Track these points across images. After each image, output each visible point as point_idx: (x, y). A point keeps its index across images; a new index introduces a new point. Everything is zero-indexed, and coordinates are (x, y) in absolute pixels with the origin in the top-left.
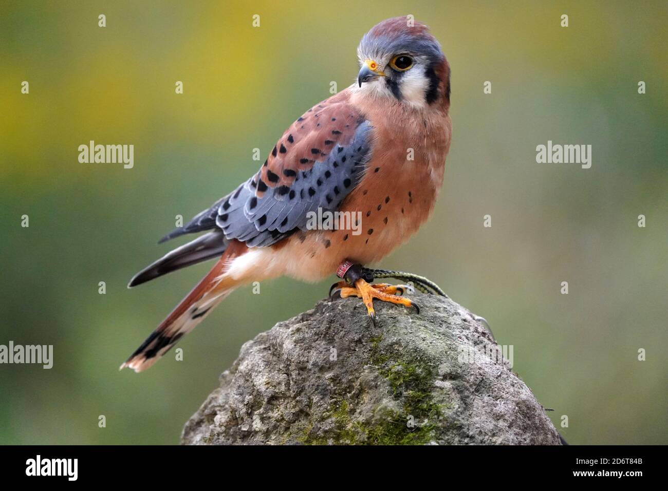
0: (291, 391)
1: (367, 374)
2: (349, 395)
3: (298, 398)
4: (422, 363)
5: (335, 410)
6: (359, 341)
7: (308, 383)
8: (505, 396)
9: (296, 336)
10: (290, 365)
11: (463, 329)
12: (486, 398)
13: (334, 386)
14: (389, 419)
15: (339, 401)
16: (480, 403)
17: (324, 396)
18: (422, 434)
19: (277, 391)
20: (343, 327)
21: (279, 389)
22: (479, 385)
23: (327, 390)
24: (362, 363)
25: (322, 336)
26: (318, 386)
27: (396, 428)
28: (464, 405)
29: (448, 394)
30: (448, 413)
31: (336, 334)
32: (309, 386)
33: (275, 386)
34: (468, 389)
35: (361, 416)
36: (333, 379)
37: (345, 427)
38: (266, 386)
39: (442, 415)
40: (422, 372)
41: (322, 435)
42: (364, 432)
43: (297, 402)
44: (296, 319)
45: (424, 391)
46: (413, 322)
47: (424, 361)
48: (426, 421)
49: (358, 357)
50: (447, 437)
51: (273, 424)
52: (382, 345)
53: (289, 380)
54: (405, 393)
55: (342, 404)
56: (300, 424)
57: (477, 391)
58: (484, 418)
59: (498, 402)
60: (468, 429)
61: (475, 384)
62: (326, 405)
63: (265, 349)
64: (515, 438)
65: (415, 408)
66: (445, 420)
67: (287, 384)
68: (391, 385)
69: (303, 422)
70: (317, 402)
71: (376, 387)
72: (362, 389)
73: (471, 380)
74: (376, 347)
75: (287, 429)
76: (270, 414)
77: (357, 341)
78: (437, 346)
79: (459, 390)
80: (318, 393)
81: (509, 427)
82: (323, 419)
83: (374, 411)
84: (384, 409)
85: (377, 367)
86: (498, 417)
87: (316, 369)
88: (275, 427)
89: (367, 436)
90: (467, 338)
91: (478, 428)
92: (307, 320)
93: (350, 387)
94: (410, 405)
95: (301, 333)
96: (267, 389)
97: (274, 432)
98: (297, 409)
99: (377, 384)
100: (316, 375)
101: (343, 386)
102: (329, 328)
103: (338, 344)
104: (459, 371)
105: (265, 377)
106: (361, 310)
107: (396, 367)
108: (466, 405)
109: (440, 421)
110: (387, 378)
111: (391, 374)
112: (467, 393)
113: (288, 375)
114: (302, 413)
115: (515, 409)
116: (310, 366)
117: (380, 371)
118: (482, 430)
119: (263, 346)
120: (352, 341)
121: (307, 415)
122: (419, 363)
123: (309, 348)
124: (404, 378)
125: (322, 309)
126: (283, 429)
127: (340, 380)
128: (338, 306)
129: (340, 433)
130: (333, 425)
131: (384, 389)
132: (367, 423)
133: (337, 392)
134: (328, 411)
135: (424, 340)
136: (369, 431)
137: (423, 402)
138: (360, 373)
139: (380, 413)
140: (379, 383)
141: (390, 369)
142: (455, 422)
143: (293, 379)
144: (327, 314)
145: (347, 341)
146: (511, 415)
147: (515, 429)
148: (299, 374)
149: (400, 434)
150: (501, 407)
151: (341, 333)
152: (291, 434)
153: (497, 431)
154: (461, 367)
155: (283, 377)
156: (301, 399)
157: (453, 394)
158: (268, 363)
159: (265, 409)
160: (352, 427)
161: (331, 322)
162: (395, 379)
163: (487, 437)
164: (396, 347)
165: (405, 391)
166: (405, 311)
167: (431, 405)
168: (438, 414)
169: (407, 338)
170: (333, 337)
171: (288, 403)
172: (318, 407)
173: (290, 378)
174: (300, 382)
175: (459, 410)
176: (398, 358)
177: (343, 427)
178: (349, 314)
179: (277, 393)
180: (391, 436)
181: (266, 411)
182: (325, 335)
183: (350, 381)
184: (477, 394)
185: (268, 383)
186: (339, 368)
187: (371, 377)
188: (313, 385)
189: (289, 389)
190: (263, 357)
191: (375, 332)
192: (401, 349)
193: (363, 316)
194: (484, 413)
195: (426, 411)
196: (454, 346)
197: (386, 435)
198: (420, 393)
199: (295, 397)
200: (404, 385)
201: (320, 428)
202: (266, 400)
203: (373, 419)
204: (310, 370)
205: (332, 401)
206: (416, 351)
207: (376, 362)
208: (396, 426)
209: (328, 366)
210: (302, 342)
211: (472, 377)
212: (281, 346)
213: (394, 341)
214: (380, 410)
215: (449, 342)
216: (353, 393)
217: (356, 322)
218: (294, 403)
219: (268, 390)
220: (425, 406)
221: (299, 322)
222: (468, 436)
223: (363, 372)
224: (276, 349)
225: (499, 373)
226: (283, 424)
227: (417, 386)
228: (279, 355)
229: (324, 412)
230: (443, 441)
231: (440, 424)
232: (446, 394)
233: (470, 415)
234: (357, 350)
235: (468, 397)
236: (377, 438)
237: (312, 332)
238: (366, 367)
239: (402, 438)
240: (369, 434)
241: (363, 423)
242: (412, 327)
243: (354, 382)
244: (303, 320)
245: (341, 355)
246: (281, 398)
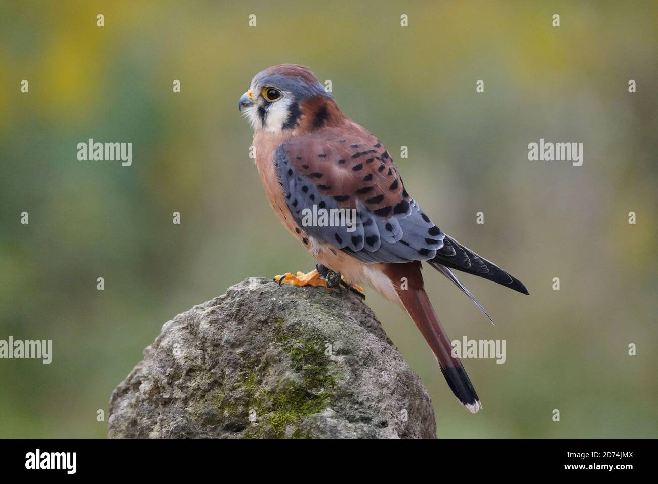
0: (207, 365)
1: (272, 350)
2: (256, 368)
3: (212, 371)
4: (319, 340)
5: (245, 381)
6: (265, 322)
7: (221, 358)
8: (388, 368)
9: (211, 318)
10: (205, 342)
11: (353, 311)
12: (373, 370)
13: (244, 361)
14: (291, 388)
15: (248, 373)
16: (368, 374)
17: (235, 368)
18: (319, 401)
19: (194, 364)
20: (251, 310)
21: (196, 363)
22: (367, 359)
23: (238, 364)
24: (268, 340)
25: (234, 317)
26: (230, 360)
27: (297, 396)
28: (354, 376)
29: (341, 367)
30: (342, 383)
31: (245, 315)
32: (222, 360)
33: (192, 360)
34: (357, 363)
35: (267, 386)
36: (243, 355)
37: (253, 395)
38: (185, 360)
39: (336, 385)
40: (319, 348)
41: (234, 402)
42: (269, 400)
43: (212, 373)
44: (210, 303)
45: (321, 364)
46: (311, 306)
47: (321, 339)
48: (323, 390)
49: (264, 335)
50: (340, 404)
51: (190, 393)
52: (285, 325)
53: (204, 355)
54: (305, 367)
55: (250, 375)
56: (214, 392)
57: (365, 364)
58: (371, 387)
59: (383, 373)
60: (358, 397)
61: (363, 358)
62: (237, 377)
63: (183, 328)
64: (397, 404)
65: (314, 379)
66: (339, 389)
67: (203, 359)
68: (293, 360)
69: (217, 391)
70: (230, 374)
71: (280, 361)
72: (268, 363)
73: (360, 355)
74: (280, 327)
75: (203, 397)
76: (188, 384)
77: (263, 322)
78: (332, 326)
79: (350, 363)
80: (230, 366)
81: (392, 394)
82: (234, 389)
83: (278, 381)
84: (286, 380)
85: (280, 344)
86: (383, 386)
87: (228, 346)
88: (193, 395)
89: (272, 403)
90: (356, 319)
91: (366, 395)
92: (220, 304)
93: (258, 362)
94: (309, 377)
95: (215, 315)
96: (186, 362)
97: (192, 399)
98: (212, 380)
99: (280, 359)
100: (228, 351)
101: (251, 360)
102: (240, 310)
103: (247, 324)
104: (351, 347)
105: (184, 352)
106: (266, 295)
107: (297, 344)
108: (356, 376)
109: (335, 390)
110: (290, 354)
111: (293, 350)
112: (356, 366)
113: (204, 351)
114: (216, 383)
115: (396, 378)
116: (222, 343)
117: (283, 347)
118: (370, 398)
119: (182, 326)
120: (259, 322)
121: (220, 385)
122: (317, 340)
123: (221, 328)
124: (304, 354)
125: (233, 294)
126: (199, 397)
127: (249, 355)
128: (247, 292)
129: (248, 400)
130: (243, 394)
131: (287, 363)
132: (272, 392)
133: (246, 365)
134: (238, 381)
135: (320, 321)
136: (274, 399)
137: (320, 374)
138: (266, 349)
139: (284, 383)
140: (282, 358)
141: (292, 346)
142: (347, 391)
143: (208, 354)
144: (238, 299)
145: (254, 322)
146: (394, 384)
147: (396, 396)
148: (213, 350)
149: (300, 401)
150: (385, 378)
151: (250, 314)
152: (206, 401)
153: (382, 398)
154: (352, 344)
155: (199, 352)
156: (215, 371)
157: (346, 367)
158: (186, 340)
159: (184, 379)
160: (260, 395)
161: (241, 305)
162: (296, 354)
163: (373, 403)
164: (297, 327)
165: (305, 365)
166: (304, 296)
167: (327, 377)
168: (333, 384)
169: (307, 319)
170: (243, 318)
171: (204, 375)
172: (230, 378)
173: (206, 353)
174: (214, 357)
175: (351, 380)
176: (299, 336)
177: (251, 395)
178: (256, 298)
179: (194, 366)
180: (293, 403)
181: (185, 381)
182: (236, 317)
183: (258, 356)
184: (365, 366)
185: (187, 358)
186: (248, 344)
187: (276, 352)
188: (225, 360)
189: (205, 363)
190: (183, 335)
191: (280, 314)
192: (301, 329)
193: (268, 300)
194: (371, 382)
195: (322, 381)
196: (346, 326)
197: (289, 402)
198: (317, 367)
199: (210, 370)
200: (304, 359)
201: (232, 396)
202: (185, 372)
203: (277, 389)
204: (223, 346)
205: (241, 373)
206: (314, 330)
207: (280, 339)
208: (297, 395)
209: (238, 343)
210: (216, 323)
211: (361, 352)
212: (198, 325)
213: (295, 322)
214: (284, 381)
215: (342, 323)
216: (260, 366)
217: (262, 306)
218: (209, 374)
219: (186, 364)
220: (322, 377)
221: (213, 305)
222: (357, 403)
223: (269, 348)
224: (194, 329)
225: (384, 349)
226: (200, 392)
227: (315, 360)
228: (196, 333)
229: (235, 383)
230: (337, 407)
231: (334, 393)
232: (339, 367)
233: (360, 384)
234: (263, 329)
235: (358, 369)
236: (280, 405)
237: (225, 314)
238: (271, 344)
239: (302, 405)
240: (274, 402)
241: (269, 392)
242: (310, 310)
243: (261, 357)
244: (216, 303)
245: (249, 334)
246: (198, 370)
